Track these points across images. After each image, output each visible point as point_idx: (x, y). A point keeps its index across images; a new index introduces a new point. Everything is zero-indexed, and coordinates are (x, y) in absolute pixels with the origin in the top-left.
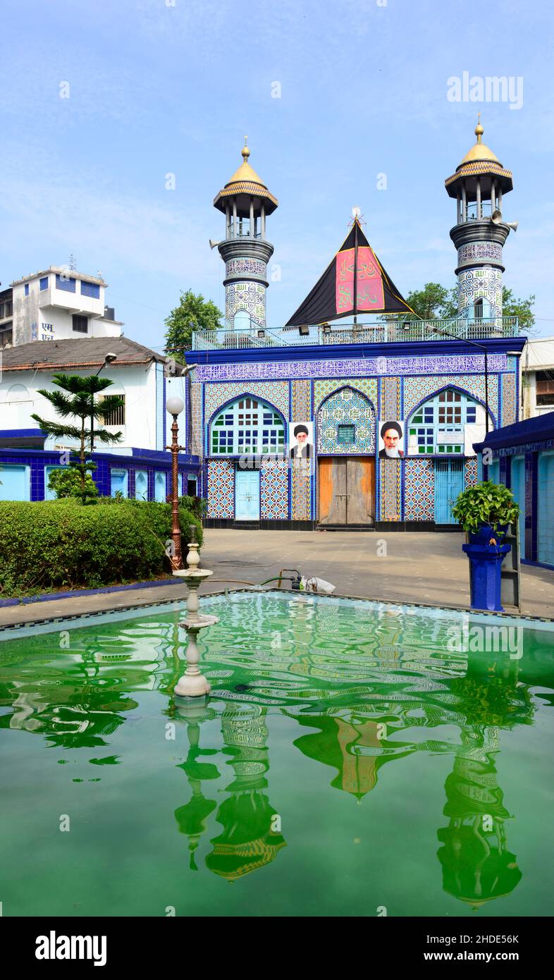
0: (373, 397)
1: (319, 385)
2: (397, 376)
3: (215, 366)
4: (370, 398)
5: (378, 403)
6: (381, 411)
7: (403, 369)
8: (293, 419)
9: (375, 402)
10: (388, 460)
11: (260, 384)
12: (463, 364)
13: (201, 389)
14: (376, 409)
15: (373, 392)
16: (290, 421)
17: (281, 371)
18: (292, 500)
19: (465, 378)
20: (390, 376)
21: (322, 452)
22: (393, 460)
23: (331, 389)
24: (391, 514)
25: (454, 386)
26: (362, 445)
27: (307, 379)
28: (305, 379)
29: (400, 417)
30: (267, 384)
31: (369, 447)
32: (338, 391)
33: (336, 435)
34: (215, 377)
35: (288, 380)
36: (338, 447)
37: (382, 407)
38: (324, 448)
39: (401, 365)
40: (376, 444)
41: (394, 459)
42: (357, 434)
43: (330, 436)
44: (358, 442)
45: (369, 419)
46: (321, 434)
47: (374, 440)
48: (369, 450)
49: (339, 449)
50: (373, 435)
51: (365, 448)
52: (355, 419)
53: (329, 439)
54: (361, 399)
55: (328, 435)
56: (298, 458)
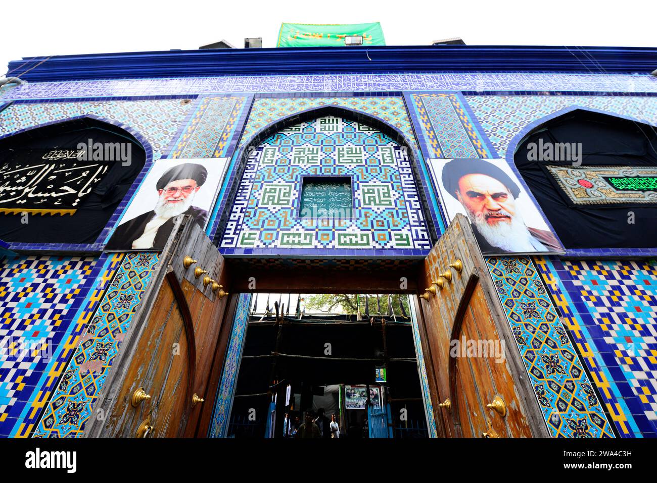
1: (265, 104)
2: (447, 92)
4: (392, 123)
5: (414, 130)
6: (429, 143)
7: (457, 85)
8: (173, 153)
10: (502, 265)
14: (412, 142)
17: (186, 87)
20: (430, 93)
21: (237, 244)
22: (521, 266)
26: (380, 226)
27: (241, 95)
28: (234, 95)
29: (486, 152)
31: (404, 232)
33: (292, 198)
34: (41, 95)
36: (298, 230)
37: (426, 134)
38: (246, 231)
39: (449, 81)
42: (361, 197)
43: (273, 201)
44: (366, 216)
45: (393, 165)
46: (248, 195)
47: (417, 213)
48: (407, 239)
49: (299, 235)
50: (412, 200)
51: (393, 233)
52: (354, 165)
53: (270, 206)
54: (365, 132)
55: (269, 197)
56: (136, 252)
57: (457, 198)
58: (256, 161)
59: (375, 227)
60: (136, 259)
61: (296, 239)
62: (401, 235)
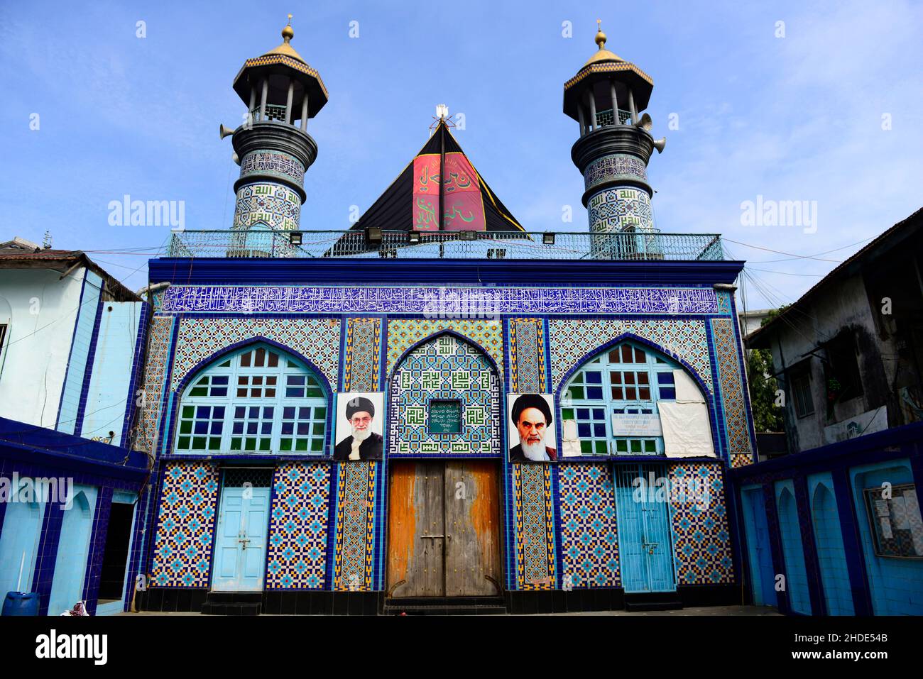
0: (495, 351)
1: (396, 327)
2: (537, 316)
3: (203, 287)
4: (491, 353)
5: (506, 362)
6: (512, 377)
7: (547, 305)
8: (345, 386)
9: (499, 360)
10: (527, 467)
11: (286, 322)
12: (647, 300)
13: (171, 327)
14: (502, 373)
15: (495, 342)
16: (339, 390)
17: (327, 301)
18: (336, 547)
19: (652, 323)
20: (524, 316)
21: (398, 451)
22: (537, 467)
23: (418, 334)
24: (536, 574)
25: (634, 336)
26: (477, 439)
27: (376, 316)
28: (371, 316)
29: (545, 386)
30: (300, 322)
31: (488, 442)
32: (431, 339)
33: (425, 418)
34: (201, 307)
35: (339, 316)
36: (430, 441)
37: (511, 368)
38: (402, 443)
39: (542, 299)
40: (503, 436)
41: (539, 463)
42: (466, 418)
43: (414, 420)
44: (468, 432)
45: (488, 390)
46: (398, 416)
47: (497, 429)
48: (489, 447)
49: (431, 445)
50: (495, 419)
51: (482, 443)
52: (463, 390)
53: (413, 425)
54: (472, 355)
55: (411, 417)
56: (352, 461)
57: (516, 426)
58: (398, 386)
59: (473, 440)
60: (353, 465)
61: (430, 448)
62: (486, 444)
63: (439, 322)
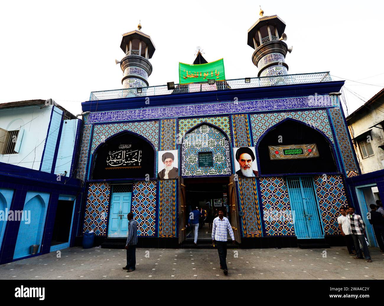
0: (226, 129)
1: (182, 123)
2: (244, 114)
3: (103, 112)
4: (224, 131)
5: (231, 134)
6: (234, 140)
7: (249, 108)
8: (161, 148)
9: (228, 133)
10: (245, 180)
11: (136, 124)
12: (296, 103)
13: (91, 129)
14: (230, 139)
15: (226, 126)
16: (159, 150)
17: (153, 114)
18: (160, 218)
19: (300, 113)
20: (238, 114)
21: (185, 175)
22: (249, 180)
23: (192, 125)
24: (252, 229)
25: (292, 119)
26: (220, 168)
27: (173, 118)
28: (171, 118)
29: (250, 143)
30: (142, 123)
31: (225, 170)
32: (198, 126)
33: (197, 160)
34: (102, 120)
35: (158, 120)
36: (199, 170)
37: (234, 136)
38: (187, 171)
39: (247, 106)
40: (232, 167)
41: (250, 178)
42: (215, 159)
43: (192, 161)
44: (216, 166)
45: (224, 147)
46: (185, 160)
47: (229, 164)
48: (226, 172)
49: (200, 172)
50: (228, 159)
51: (222, 170)
52: (213, 147)
53: (191, 163)
54: (216, 132)
55: (190, 160)
56: (165, 180)
57: (238, 162)
58: (184, 147)
59: (218, 169)
60: (166, 181)
61: (199, 173)
62: (224, 171)
63: (200, 119)
